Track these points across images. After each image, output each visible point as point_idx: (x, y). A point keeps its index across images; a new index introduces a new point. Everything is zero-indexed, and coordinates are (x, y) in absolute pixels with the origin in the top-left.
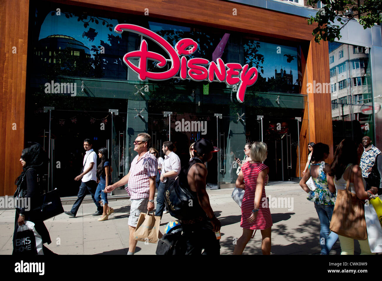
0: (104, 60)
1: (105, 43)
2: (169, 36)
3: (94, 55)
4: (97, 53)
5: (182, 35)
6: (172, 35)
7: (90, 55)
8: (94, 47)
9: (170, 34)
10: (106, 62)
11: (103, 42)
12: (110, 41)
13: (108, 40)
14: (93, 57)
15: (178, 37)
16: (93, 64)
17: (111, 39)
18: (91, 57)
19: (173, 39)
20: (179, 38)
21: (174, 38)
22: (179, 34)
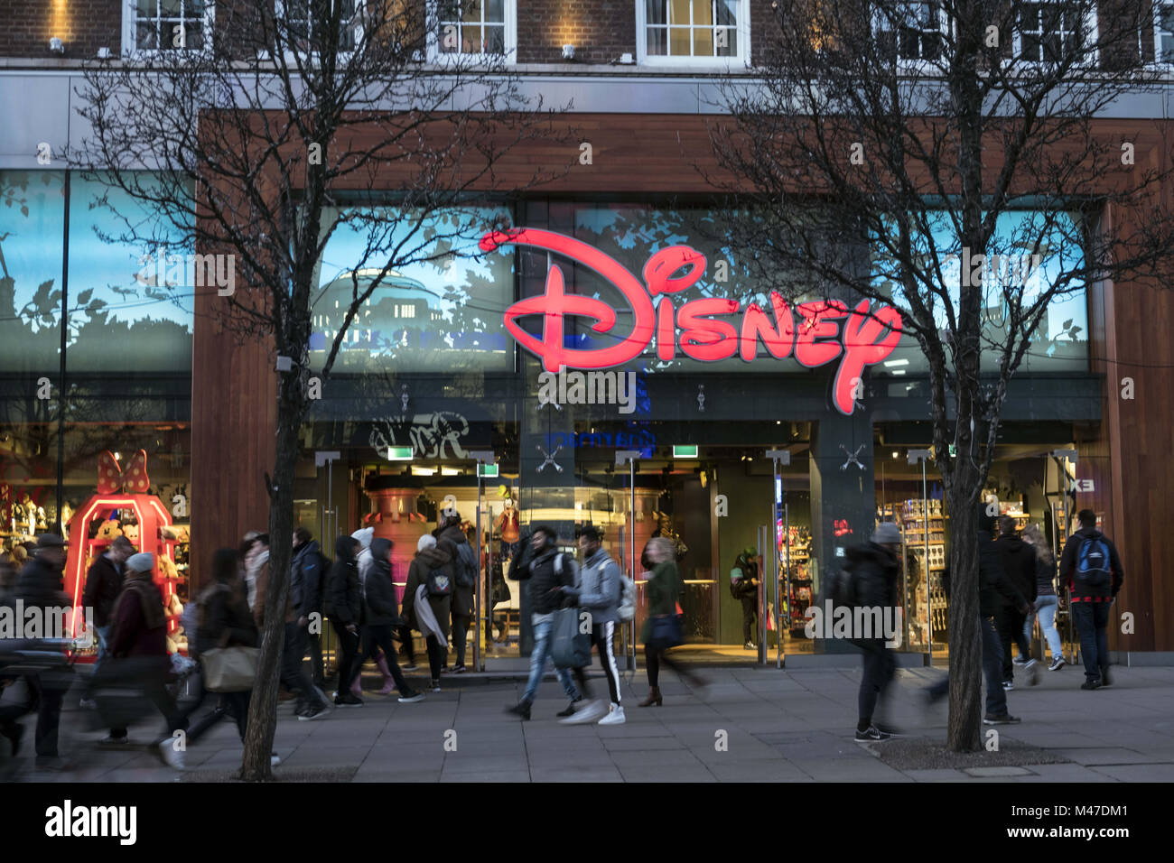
0: (477, 321)
1: (477, 274)
2: (638, 235)
3: (451, 311)
4: (458, 303)
5: (679, 225)
6: (648, 229)
7: (440, 313)
8: (450, 288)
9: (643, 229)
10: (480, 326)
11: (473, 273)
12: (489, 270)
13: (486, 266)
14: (448, 316)
15: (667, 232)
16: (448, 335)
17: (492, 262)
18: (444, 317)
19: (652, 242)
20: (669, 236)
21: (655, 239)
22: (667, 225)
